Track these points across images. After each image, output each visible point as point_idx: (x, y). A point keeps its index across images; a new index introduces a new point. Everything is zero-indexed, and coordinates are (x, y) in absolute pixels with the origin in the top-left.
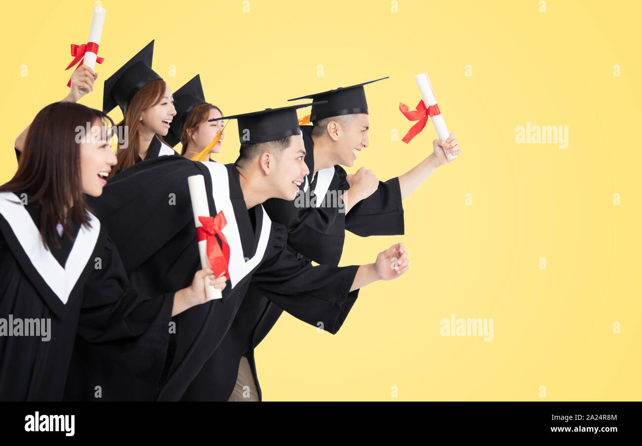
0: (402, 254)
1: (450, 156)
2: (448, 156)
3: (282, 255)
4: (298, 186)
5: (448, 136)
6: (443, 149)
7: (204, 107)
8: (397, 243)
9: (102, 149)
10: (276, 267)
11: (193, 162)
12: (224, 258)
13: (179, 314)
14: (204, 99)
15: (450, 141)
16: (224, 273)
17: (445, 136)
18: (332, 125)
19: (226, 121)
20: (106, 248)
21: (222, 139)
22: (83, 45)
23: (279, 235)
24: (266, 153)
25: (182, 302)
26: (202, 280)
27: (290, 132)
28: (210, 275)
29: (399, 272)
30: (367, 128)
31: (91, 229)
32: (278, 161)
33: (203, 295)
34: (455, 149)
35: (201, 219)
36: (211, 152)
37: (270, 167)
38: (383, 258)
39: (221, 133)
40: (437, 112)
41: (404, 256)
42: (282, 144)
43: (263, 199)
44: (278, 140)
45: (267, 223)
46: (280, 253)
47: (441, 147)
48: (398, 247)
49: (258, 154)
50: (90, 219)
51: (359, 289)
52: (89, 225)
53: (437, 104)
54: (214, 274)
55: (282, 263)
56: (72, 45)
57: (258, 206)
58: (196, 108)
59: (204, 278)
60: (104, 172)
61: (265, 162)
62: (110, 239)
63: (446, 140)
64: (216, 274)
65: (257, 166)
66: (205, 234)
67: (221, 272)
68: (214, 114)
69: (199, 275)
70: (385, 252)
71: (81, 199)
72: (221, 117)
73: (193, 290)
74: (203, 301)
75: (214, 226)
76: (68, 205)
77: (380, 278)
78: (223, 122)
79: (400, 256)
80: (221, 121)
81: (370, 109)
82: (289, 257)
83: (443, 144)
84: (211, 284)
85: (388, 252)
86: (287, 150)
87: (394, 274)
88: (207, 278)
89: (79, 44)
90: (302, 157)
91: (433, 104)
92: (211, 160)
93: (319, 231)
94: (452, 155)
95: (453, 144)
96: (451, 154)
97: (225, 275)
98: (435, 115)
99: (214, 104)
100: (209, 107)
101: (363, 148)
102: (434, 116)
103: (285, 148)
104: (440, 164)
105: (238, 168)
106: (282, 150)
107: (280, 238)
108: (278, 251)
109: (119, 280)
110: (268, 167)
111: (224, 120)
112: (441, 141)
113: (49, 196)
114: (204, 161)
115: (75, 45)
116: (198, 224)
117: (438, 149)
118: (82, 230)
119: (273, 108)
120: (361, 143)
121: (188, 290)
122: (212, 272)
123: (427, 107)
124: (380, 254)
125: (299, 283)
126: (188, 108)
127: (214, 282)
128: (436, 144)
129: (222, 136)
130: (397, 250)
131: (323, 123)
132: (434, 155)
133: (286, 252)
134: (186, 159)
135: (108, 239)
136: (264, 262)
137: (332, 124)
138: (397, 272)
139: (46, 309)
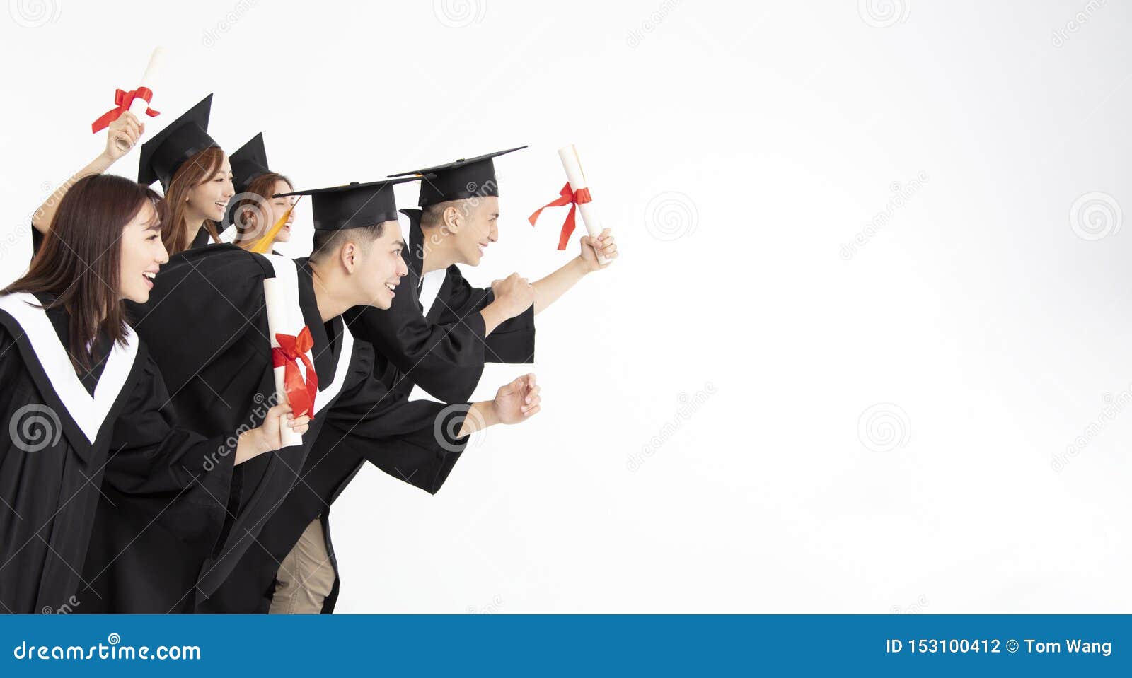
0: (531, 389)
1: (603, 260)
2: (599, 259)
3: (368, 384)
4: (391, 290)
5: (601, 232)
6: (595, 250)
7: (269, 179)
8: (525, 373)
9: (151, 241)
10: (358, 400)
11: (250, 253)
12: (307, 392)
13: (243, 463)
14: (267, 166)
15: (603, 238)
16: (305, 412)
17: (597, 232)
18: (451, 213)
19: (297, 197)
20: (145, 370)
21: (291, 223)
22: (131, 92)
23: (363, 357)
24: (349, 245)
25: (248, 447)
26: (278, 419)
27: (383, 216)
28: (288, 413)
29: (526, 414)
30: (497, 215)
31: (126, 347)
32: (365, 255)
33: (277, 439)
34: (609, 249)
35: (279, 337)
36: (276, 240)
37: (354, 264)
38: (505, 393)
39: (289, 214)
40: (587, 198)
41: (534, 392)
42: (372, 233)
43: (344, 307)
44: (367, 227)
45: (348, 340)
46: (364, 382)
47: (591, 246)
48: (527, 379)
49: (339, 245)
50: (127, 334)
51: (469, 435)
52: (125, 342)
53: (587, 188)
54: (292, 412)
55: (366, 395)
56: (117, 91)
57: (338, 318)
58: (256, 180)
59: (279, 417)
60: (150, 272)
61: (347, 256)
62: (151, 359)
63: (597, 237)
64: (296, 413)
65: (337, 261)
66: (283, 358)
67: (303, 411)
68: (281, 188)
69: (273, 412)
70: (508, 386)
71: (118, 307)
72: (290, 192)
73: (264, 431)
74: (277, 447)
75: (296, 348)
76: (100, 315)
77: (500, 421)
78: (293, 198)
79: (529, 392)
80: (291, 197)
81: (500, 191)
82: (376, 387)
83: (593, 241)
84: (288, 426)
85: (513, 386)
86: (379, 241)
87: (520, 416)
88: (284, 418)
89: (127, 90)
90: (398, 250)
91: (581, 187)
92: (274, 253)
93: (450, 362)
94: (606, 257)
95: (607, 242)
96: (603, 257)
97: (307, 414)
98: (584, 202)
99: (283, 173)
100: (275, 178)
101: (490, 244)
102: (583, 204)
103: (376, 238)
104: (590, 270)
105: (312, 264)
106: (371, 240)
107: (364, 361)
108: (363, 379)
109: (164, 414)
110: (352, 263)
111: (293, 196)
112: (590, 237)
113: (77, 300)
114: (266, 253)
115: (121, 91)
116: (275, 344)
117: (587, 249)
118: (115, 349)
119: (361, 182)
120: (488, 238)
121: (258, 432)
122: (290, 409)
123: (574, 191)
124: (501, 389)
125: (390, 423)
126: (247, 178)
127: (292, 422)
128: (584, 243)
129: (290, 218)
130: (525, 384)
131: (437, 208)
132: (582, 257)
133: (372, 380)
134: (241, 249)
135: (149, 360)
136: (344, 393)
137: (451, 211)
138: (523, 413)
139: (70, 451)
